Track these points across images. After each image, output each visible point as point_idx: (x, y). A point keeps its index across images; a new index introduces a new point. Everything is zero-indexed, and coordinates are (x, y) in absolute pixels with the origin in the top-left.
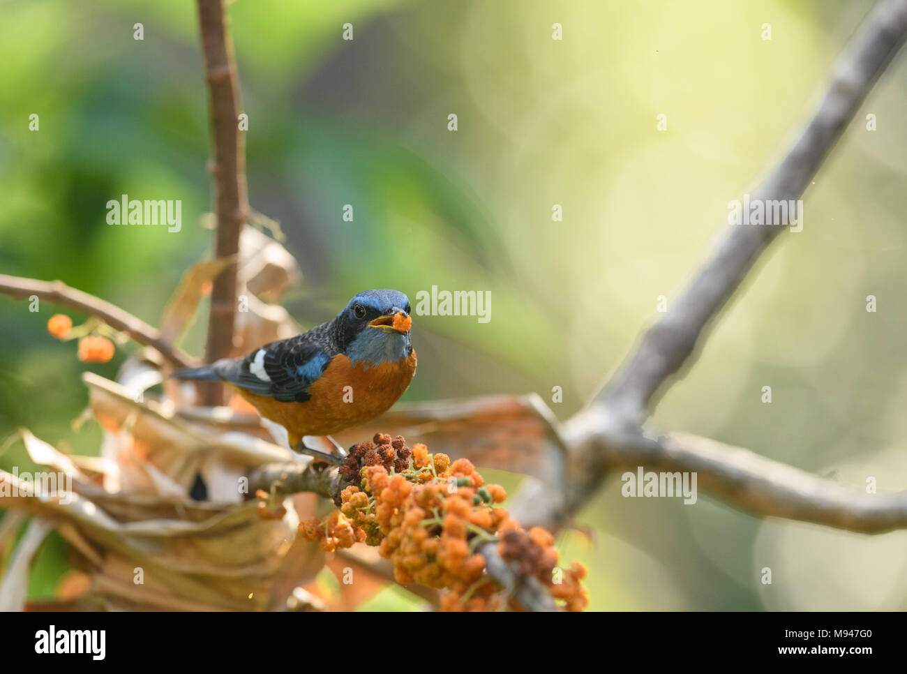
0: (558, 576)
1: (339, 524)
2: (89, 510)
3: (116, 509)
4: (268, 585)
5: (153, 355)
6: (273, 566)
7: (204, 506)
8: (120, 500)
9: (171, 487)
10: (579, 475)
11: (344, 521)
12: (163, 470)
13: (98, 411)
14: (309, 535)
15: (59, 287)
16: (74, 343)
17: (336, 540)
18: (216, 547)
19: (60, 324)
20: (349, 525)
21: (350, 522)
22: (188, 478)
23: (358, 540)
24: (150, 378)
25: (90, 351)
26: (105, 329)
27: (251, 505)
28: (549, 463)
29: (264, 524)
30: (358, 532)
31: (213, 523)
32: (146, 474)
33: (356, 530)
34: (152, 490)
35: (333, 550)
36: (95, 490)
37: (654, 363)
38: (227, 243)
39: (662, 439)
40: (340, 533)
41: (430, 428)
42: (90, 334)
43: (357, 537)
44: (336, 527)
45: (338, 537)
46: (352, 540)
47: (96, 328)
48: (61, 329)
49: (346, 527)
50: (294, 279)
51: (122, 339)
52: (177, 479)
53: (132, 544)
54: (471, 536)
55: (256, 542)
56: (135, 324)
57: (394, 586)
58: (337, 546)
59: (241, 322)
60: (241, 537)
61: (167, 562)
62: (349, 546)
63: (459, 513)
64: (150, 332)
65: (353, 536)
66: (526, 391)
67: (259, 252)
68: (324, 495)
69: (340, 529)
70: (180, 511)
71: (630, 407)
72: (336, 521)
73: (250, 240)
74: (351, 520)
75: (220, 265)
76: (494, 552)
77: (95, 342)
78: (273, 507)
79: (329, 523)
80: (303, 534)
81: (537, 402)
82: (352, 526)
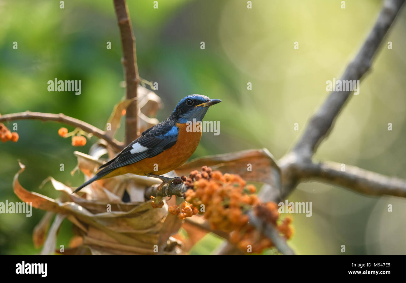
0: (280, 223)
1: (186, 207)
2: (80, 208)
3: (91, 208)
4: (158, 235)
5: (103, 142)
6: (159, 227)
7: (129, 204)
8: (93, 204)
9: (114, 197)
10: (286, 182)
11: (188, 206)
12: (111, 190)
13: (81, 166)
14: (174, 213)
15: (61, 115)
16: (70, 138)
17: (185, 214)
18: (135, 221)
19: (63, 132)
20: (190, 207)
21: (190, 206)
22: (121, 193)
23: (194, 214)
24: (102, 152)
25: (76, 142)
26: (82, 132)
27: (148, 202)
28: (273, 176)
29: (155, 210)
30: (194, 210)
31: (132, 211)
32: (103, 192)
33: (193, 209)
34: (106, 199)
35: (184, 219)
36: (83, 200)
37: (315, 133)
38: (132, 93)
39: (320, 164)
40: (187, 211)
41: (222, 165)
42: (76, 135)
43: (194, 213)
44: (185, 208)
45: (186, 213)
46: (192, 214)
47: (78, 132)
48: (63, 133)
49: (189, 208)
50: (160, 106)
51: (90, 136)
52: (116, 194)
53: (99, 222)
54: (242, 208)
55: (151, 218)
56: (95, 129)
57: (211, 232)
58: (186, 216)
59: (139, 125)
60: (145, 216)
61: (114, 229)
62: (190, 216)
63: (236, 198)
64: (102, 132)
65: (192, 212)
66: (262, 147)
67: (145, 96)
68: (179, 196)
69: (186, 209)
70: (119, 206)
71: (306, 152)
72: (184, 206)
73: (141, 91)
74: (191, 204)
75: (129, 101)
76: (252, 215)
77: (78, 138)
78: (157, 202)
79: (181, 207)
80: (171, 213)
81: (266, 151)
82: (191, 208)
